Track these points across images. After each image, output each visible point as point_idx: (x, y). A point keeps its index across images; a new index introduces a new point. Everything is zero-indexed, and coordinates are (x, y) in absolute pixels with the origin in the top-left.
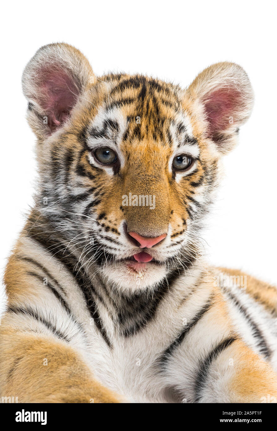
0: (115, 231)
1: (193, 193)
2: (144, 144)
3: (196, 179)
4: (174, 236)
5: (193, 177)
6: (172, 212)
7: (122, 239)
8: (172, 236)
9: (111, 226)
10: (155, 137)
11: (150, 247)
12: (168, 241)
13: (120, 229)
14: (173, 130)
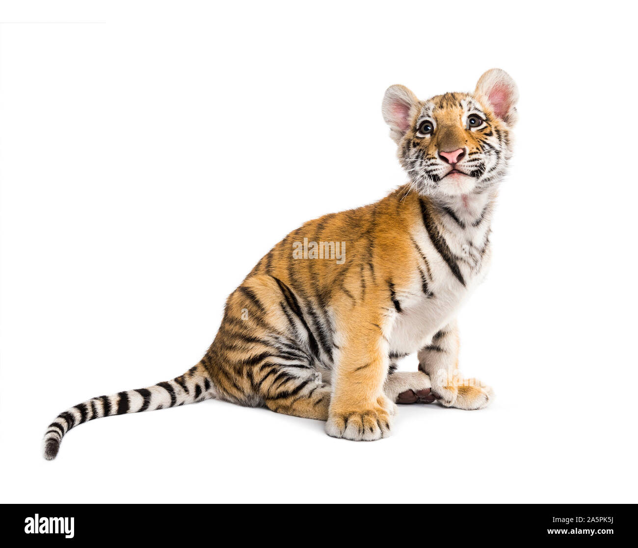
0: (434, 158)
1: (486, 139)
2: (444, 111)
3: (487, 131)
4: (471, 154)
5: (485, 130)
6: (467, 141)
7: (439, 161)
8: (469, 154)
9: (431, 156)
10: (452, 107)
11: (455, 161)
12: (467, 157)
13: (436, 156)
14: (464, 104)
